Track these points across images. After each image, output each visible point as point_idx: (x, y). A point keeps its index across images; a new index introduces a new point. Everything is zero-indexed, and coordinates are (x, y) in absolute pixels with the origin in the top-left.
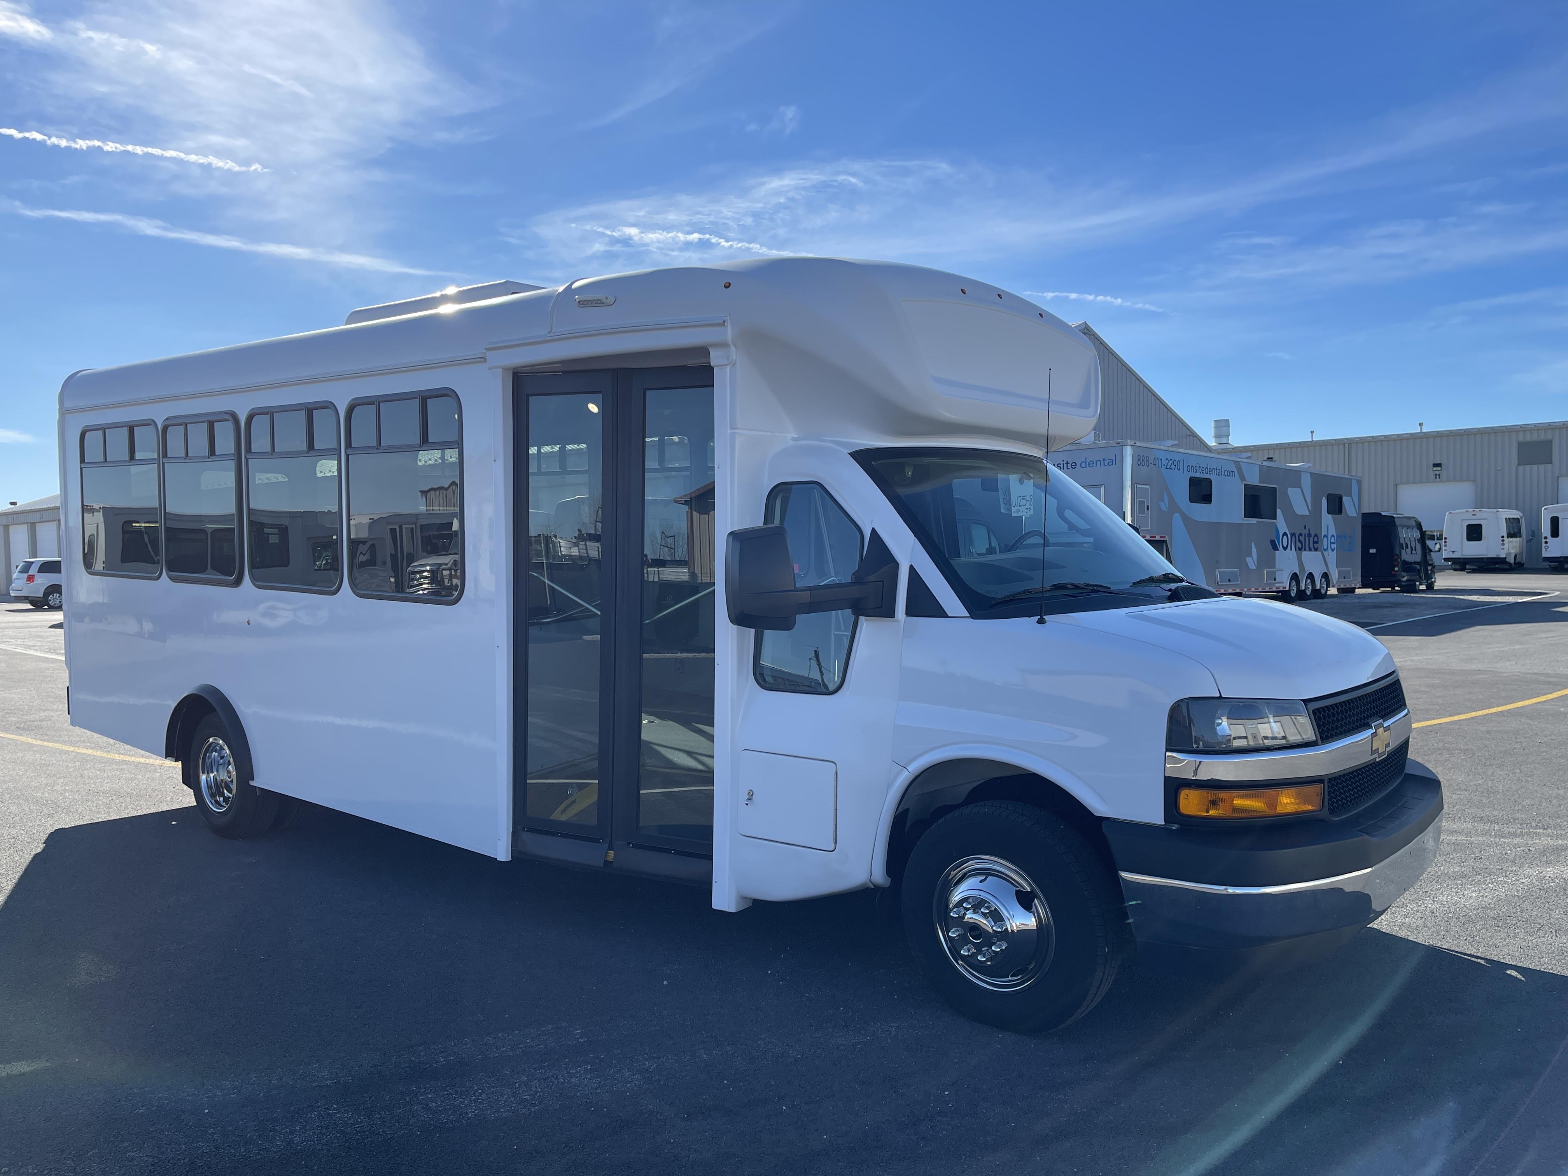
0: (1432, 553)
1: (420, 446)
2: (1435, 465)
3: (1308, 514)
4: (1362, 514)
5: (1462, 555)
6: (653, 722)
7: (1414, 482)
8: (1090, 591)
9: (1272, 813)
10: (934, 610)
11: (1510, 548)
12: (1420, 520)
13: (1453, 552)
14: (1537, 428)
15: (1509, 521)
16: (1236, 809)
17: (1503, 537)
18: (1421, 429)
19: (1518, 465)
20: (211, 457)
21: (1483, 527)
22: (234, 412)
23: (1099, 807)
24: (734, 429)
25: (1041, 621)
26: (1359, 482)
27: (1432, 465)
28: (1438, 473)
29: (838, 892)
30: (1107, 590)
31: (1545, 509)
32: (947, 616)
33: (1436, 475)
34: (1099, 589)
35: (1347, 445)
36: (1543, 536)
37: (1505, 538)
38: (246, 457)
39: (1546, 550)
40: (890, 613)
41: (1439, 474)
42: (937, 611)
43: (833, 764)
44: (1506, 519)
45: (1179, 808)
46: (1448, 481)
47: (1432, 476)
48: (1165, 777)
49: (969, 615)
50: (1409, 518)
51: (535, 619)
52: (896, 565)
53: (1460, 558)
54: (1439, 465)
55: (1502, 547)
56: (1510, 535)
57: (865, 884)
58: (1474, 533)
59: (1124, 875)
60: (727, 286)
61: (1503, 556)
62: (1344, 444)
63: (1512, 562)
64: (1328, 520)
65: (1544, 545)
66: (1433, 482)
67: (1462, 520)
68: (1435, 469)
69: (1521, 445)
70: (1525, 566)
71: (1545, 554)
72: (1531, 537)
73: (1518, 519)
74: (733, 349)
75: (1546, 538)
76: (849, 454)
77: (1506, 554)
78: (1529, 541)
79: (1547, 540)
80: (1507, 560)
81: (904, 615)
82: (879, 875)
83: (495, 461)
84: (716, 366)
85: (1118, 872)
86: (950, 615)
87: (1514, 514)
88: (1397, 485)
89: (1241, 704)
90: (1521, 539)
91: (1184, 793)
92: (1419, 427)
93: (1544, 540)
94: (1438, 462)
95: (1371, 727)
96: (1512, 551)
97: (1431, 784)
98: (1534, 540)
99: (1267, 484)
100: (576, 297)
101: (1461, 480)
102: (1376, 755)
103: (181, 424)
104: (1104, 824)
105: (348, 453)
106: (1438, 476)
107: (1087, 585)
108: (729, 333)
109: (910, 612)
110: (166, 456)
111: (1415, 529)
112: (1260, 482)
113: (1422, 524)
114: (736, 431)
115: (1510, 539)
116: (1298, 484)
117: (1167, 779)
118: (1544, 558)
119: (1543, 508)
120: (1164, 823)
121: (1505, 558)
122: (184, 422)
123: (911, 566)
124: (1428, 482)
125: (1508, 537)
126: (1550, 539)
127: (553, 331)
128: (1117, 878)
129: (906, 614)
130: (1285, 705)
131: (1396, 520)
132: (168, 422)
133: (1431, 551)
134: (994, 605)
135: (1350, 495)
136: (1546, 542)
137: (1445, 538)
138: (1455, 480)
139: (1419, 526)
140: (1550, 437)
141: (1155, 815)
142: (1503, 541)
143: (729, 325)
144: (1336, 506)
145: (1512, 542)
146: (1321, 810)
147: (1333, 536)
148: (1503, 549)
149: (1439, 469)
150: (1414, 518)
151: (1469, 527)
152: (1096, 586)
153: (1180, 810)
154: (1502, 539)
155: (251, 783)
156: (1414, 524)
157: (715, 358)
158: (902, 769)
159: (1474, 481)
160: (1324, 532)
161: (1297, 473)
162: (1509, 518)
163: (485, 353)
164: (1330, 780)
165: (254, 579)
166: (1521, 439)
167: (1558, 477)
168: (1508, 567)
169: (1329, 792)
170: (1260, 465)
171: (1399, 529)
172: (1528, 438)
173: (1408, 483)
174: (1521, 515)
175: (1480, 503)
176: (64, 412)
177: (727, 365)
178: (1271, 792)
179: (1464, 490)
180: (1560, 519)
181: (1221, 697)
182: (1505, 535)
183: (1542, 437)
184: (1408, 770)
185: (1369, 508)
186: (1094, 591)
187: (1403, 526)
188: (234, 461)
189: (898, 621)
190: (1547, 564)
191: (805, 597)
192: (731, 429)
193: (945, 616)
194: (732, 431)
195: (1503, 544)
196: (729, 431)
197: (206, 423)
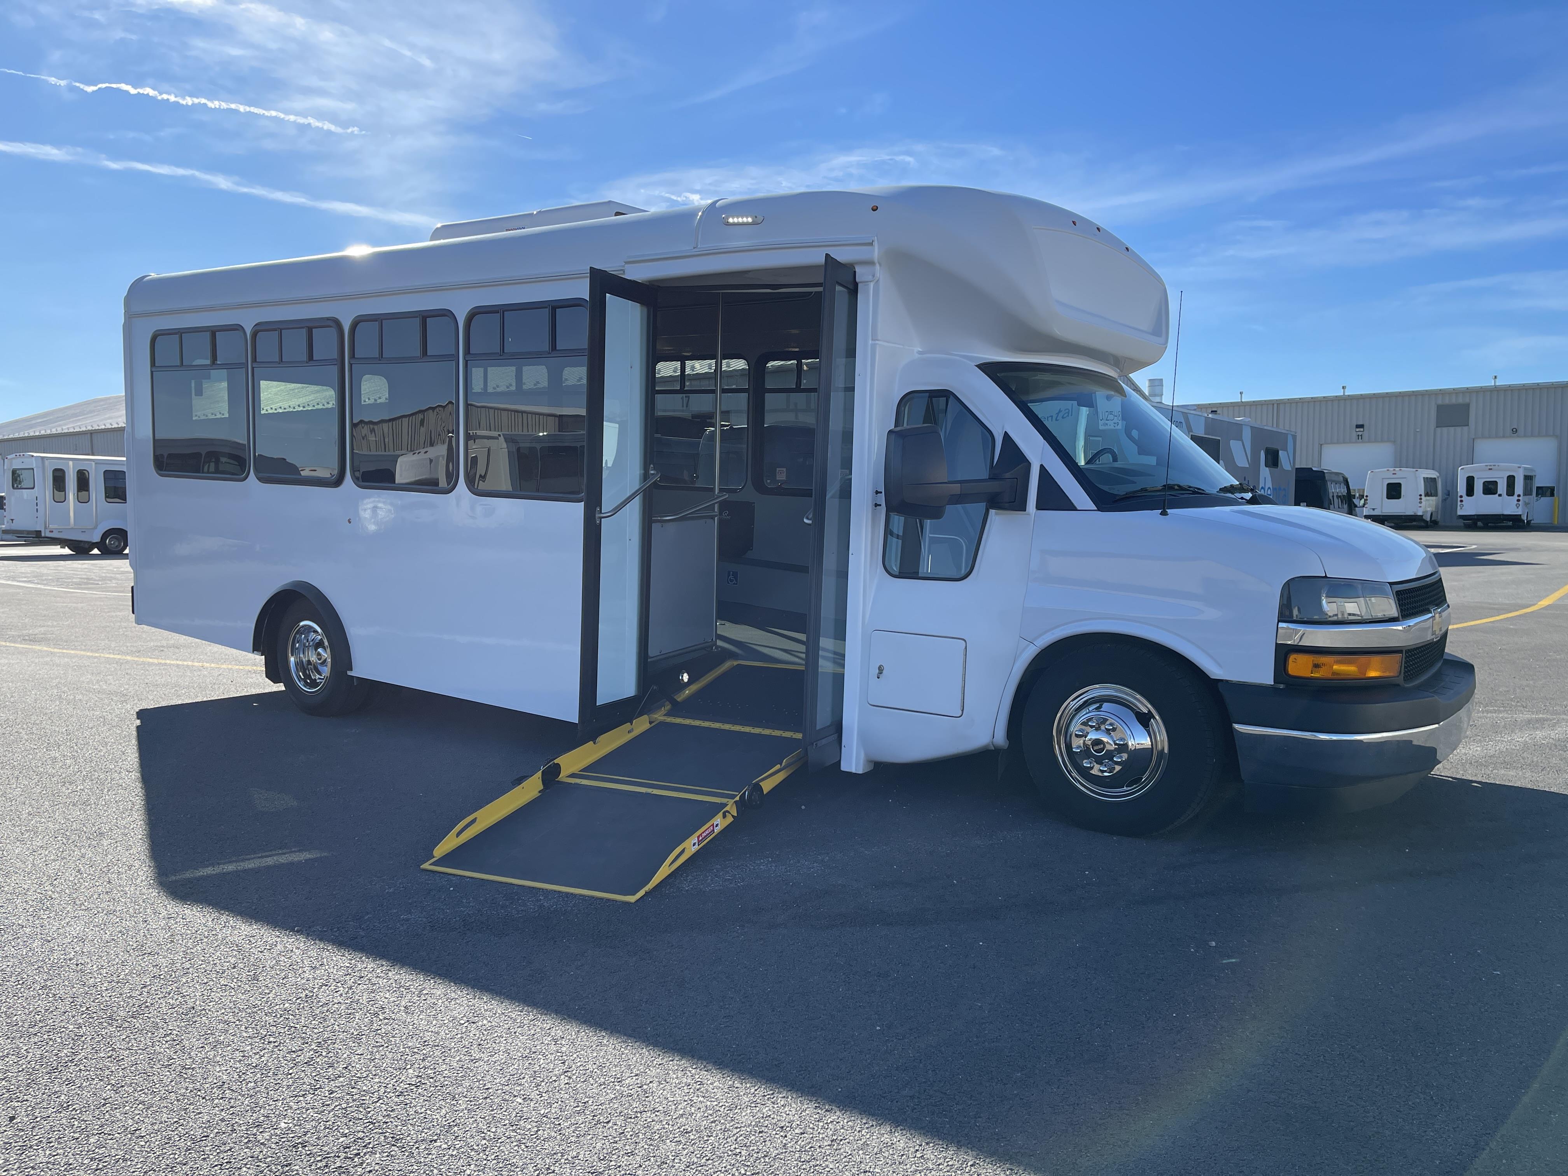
0: (1357, 508)
1: (549, 353)
2: (1358, 426)
3: (1248, 466)
4: (1296, 468)
5: (1382, 513)
6: (724, 624)
7: (1338, 443)
8: (1191, 492)
9: (1362, 676)
10: (1063, 503)
11: (1427, 507)
12: (1347, 476)
13: (1374, 509)
14: (1456, 392)
15: (1426, 480)
16: (1334, 673)
17: (1421, 495)
18: (1344, 392)
19: (1437, 427)
20: (310, 362)
21: (1402, 486)
22: (337, 319)
23: (1215, 670)
24: (875, 340)
25: (1164, 513)
26: (1294, 438)
27: (1355, 426)
28: (1360, 433)
29: (963, 753)
30: (1203, 492)
31: (1462, 469)
32: (1075, 509)
33: (1358, 435)
34: (1199, 491)
35: (1275, 405)
36: (1459, 495)
37: (1423, 497)
38: (349, 362)
39: (1461, 509)
40: (1021, 506)
41: (1361, 435)
42: (1067, 505)
43: (963, 642)
44: (1424, 478)
45: (1288, 670)
46: (1369, 441)
47: (1354, 434)
48: (1276, 643)
49: (1096, 509)
50: (1337, 474)
51: (658, 516)
52: (1029, 464)
53: (1380, 516)
54: (1362, 426)
55: (1420, 505)
56: (1427, 495)
57: (987, 745)
58: (1394, 491)
59: (1237, 726)
60: (875, 209)
61: (1420, 513)
62: (1273, 404)
63: (1428, 519)
64: (1265, 472)
65: (1459, 503)
66: (1356, 442)
67: (1383, 479)
68: (1357, 430)
69: (1439, 408)
70: (1440, 524)
71: (1460, 512)
72: (1446, 497)
73: (1435, 478)
74: (878, 267)
75: (1461, 497)
76: (976, 366)
77: (1423, 512)
78: (1444, 500)
79: (1462, 499)
80: (1424, 518)
81: (1035, 509)
82: (1001, 738)
83: (631, 367)
84: (861, 282)
85: (1232, 725)
86: (1079, 509)
87: (1432, 474)
88: (1321, 445)
89: (1343, 583)
90: (1437, 498)
91: (1292, 657)
92: (1342, 390)
93: (1459, 499)
94: (1361, 423)
95: (1431, 613)
96: (1429, 509)
97: (1468, 668)
98: (1450, 499)
99: (1212, 436)
100: (723, 216)
101: (1382, 441)
102: (1434, 636)
103: (275, 330)
104: (1220, 684)
105: (467, 359)
106: (1360, 437)
107: (1190, 487)
108: (876, 253)
109: (1041, 505)
110: (256, 361)
111: (1342, 485)
112: (1205, 434)
113: (1349, 480)
114: (877, 342)
115: (1428, 498)
116: (1239, 438)
117: (1278, 647)
118: (1460, 516)
119: (1460, 468)
120: (1273, 683)
121: (1422, 516)
122: (279, 328)
123: (1042, 466)
124: (1351, 442)
125: (1425, 496)
126: (1465, 498)
127: (699, 246)
128: (1232, 730)
129: (1036, 508)
130: (1376, 586)
131: (1326, 475)
132: (258, 328)
133: (1356, 506)
134: (1118, 500)
135: (1285, 449)
136: (1461, 501)
137: (1367, 496)
138: (1376, 441)
139: (1346, 482)
140: (1467, 400)
141: (1265, 676)
142: (1421, 499)
143: (876, 244)
144: (1273, 459)
145: (1428, 500)
146: (1398, 677)
147: (1269, 488)
148: (1420, 507)
149: (1362, 430)
150: (1342, 474)
151: (1389, 485)
152: (1196, 488)
153: (1288, 672)
154: (1419, 497)
155: (349, 673)
156: (1342, 479)
157: (861, 273)
158: (1028, 645)
159: (1394, 442)
160: (1261, 485)
161: (1239, 426)
162: (1427, 478)
163: (623, 266)
164: (1408, 651)
165: (356, 480)
166: (1440, 402)
167: (1474, 439)
168: (1423, 524)
169: (1405, 663)
170: (1206, 417)
171: (1329, 483)
172: (1447, 401)
173: (1332, 443)
174: (1438, 475)
175: (1400, 462)
176: (130, 317)
177: (871, 282)
178: (1363, 659)
179: (1382, 451)
180: (1475, 479)
181: (1326, 577)
182: (1423, 495)
183: (1460, 400)
184: (1445, 657)
185: (1302, 463)
186: (1194, 493)
187: (1332, 481)
188: (336, 366)
189: (1029, 514)
190: (1461, 522)
191: (956, 489)
192: (872, 340)
193: (1074, 509)
194: (873, 342)
195: (1421, 503)
196: (870, 342)
197: (305, 329)
